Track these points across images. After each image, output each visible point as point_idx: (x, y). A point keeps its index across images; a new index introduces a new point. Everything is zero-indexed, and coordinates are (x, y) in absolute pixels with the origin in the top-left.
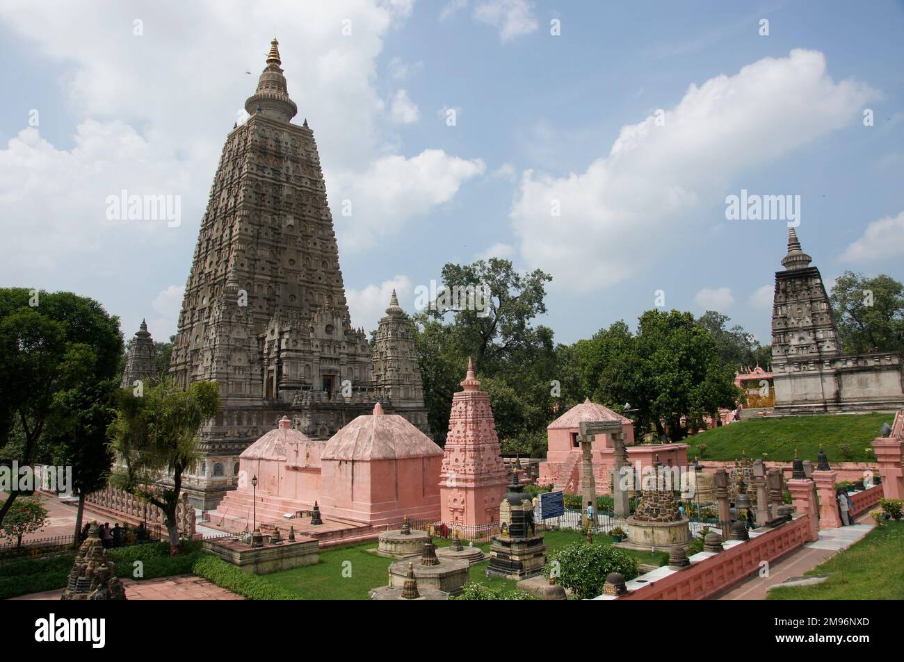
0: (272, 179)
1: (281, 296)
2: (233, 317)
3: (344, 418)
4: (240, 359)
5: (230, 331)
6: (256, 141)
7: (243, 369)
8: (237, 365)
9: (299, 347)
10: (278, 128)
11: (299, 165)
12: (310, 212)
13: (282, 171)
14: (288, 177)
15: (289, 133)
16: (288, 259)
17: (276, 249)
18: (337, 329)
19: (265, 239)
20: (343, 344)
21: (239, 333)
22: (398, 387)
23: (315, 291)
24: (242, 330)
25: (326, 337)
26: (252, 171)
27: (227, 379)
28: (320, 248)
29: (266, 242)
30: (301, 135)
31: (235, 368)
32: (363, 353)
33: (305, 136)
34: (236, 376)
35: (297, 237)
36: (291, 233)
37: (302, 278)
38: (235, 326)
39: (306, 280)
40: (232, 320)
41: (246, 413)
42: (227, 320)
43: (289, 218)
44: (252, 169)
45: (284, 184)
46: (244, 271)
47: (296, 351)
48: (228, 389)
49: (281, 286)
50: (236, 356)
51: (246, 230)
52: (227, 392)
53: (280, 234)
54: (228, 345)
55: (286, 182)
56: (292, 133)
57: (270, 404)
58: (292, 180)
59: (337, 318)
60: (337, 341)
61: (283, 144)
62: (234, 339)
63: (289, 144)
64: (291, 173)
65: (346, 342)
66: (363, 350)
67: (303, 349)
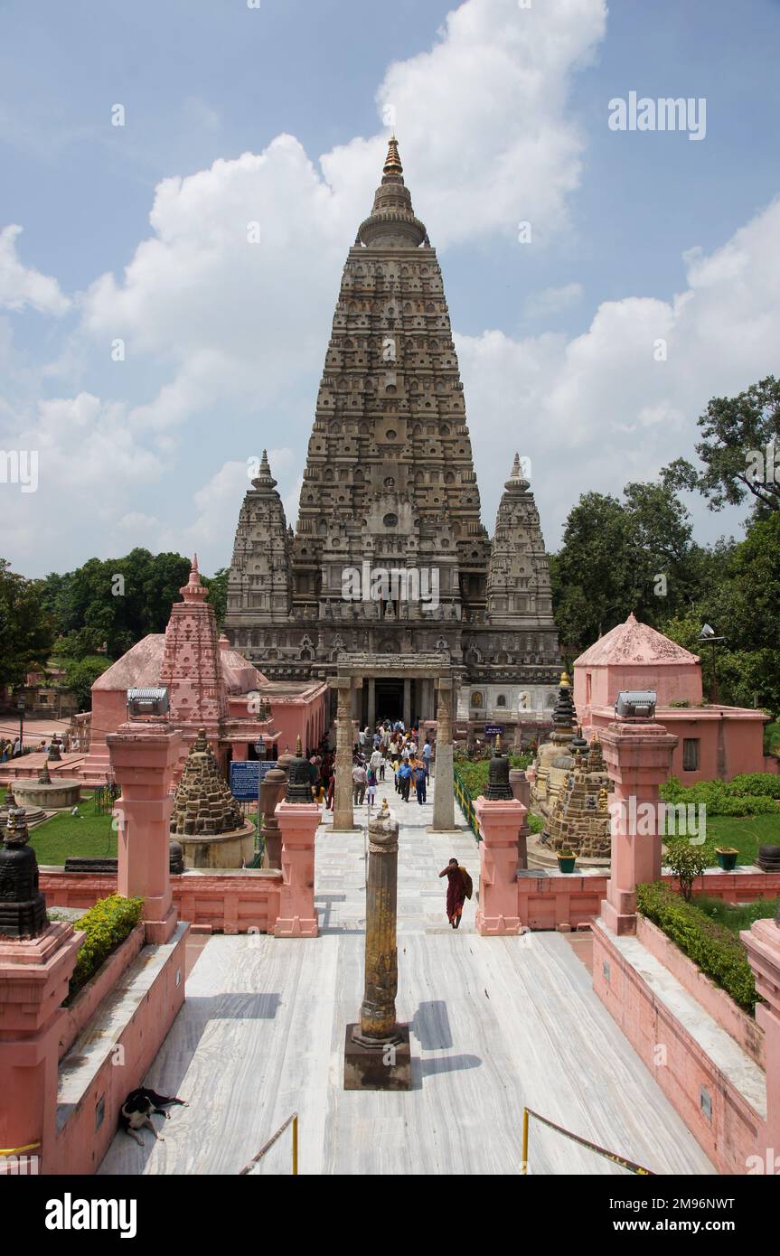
0: (368, 329)
1: (372, 481)
2: (253, 515)
3: (370, 639)
4: (257, 567)
5: (248, 534)
6: (347, 285)
7: (262, 577)
8: (254, 573)
9: (343, 546)
10: (380, 259)
11: (410, 302)
12: (422, 362)
13: (382, 316)
14: (391, 322)
15: (395, 261)
16: (385, 432)
17: (367, 421)
18: (402, 519)
19: (353, 410)
20: (412, 538)
21: (259, 534)
22: (506, 595)
23: (426, 469)
24: (263, 531)
25: (385, 530)
26: (340, 326)
27: (242, 590)
28: (437, 410)
29: (354, 413)
30: (417, 259)
31: (252, 577)
32: (445, 549)
33: (422, 260)
34: (254, 587)
35: (401, 400)
36: (391, 396)
37: (406, 454)
38: (254, 526)
39: (412, 455)
40: (251, 520)
41: (263, 631)
42: (245, 520)
43: (388, 377)
44: (340, 323)
45: (385, 332)
46: (321, 456)
47: (339, 552)
48: (242, 602)
49: (373, 468)
50: (252, 563)
51: (326, 402)
52: (241, 606)
53: (375, 399)
54: (245, 550)
55: (389, 329)
56: (402, 259)
57: (296, 620)
58: (398, 324)
59: (403, 504)
60: (402, 536)
61: (387, 279)
62: (253, 542)
63: (396, 277)
64: (396, 315)
65: (416, 536)
66: (443, 545)
67: (347, 549)
